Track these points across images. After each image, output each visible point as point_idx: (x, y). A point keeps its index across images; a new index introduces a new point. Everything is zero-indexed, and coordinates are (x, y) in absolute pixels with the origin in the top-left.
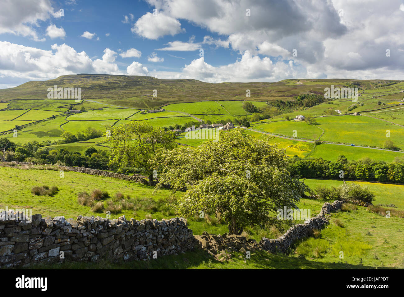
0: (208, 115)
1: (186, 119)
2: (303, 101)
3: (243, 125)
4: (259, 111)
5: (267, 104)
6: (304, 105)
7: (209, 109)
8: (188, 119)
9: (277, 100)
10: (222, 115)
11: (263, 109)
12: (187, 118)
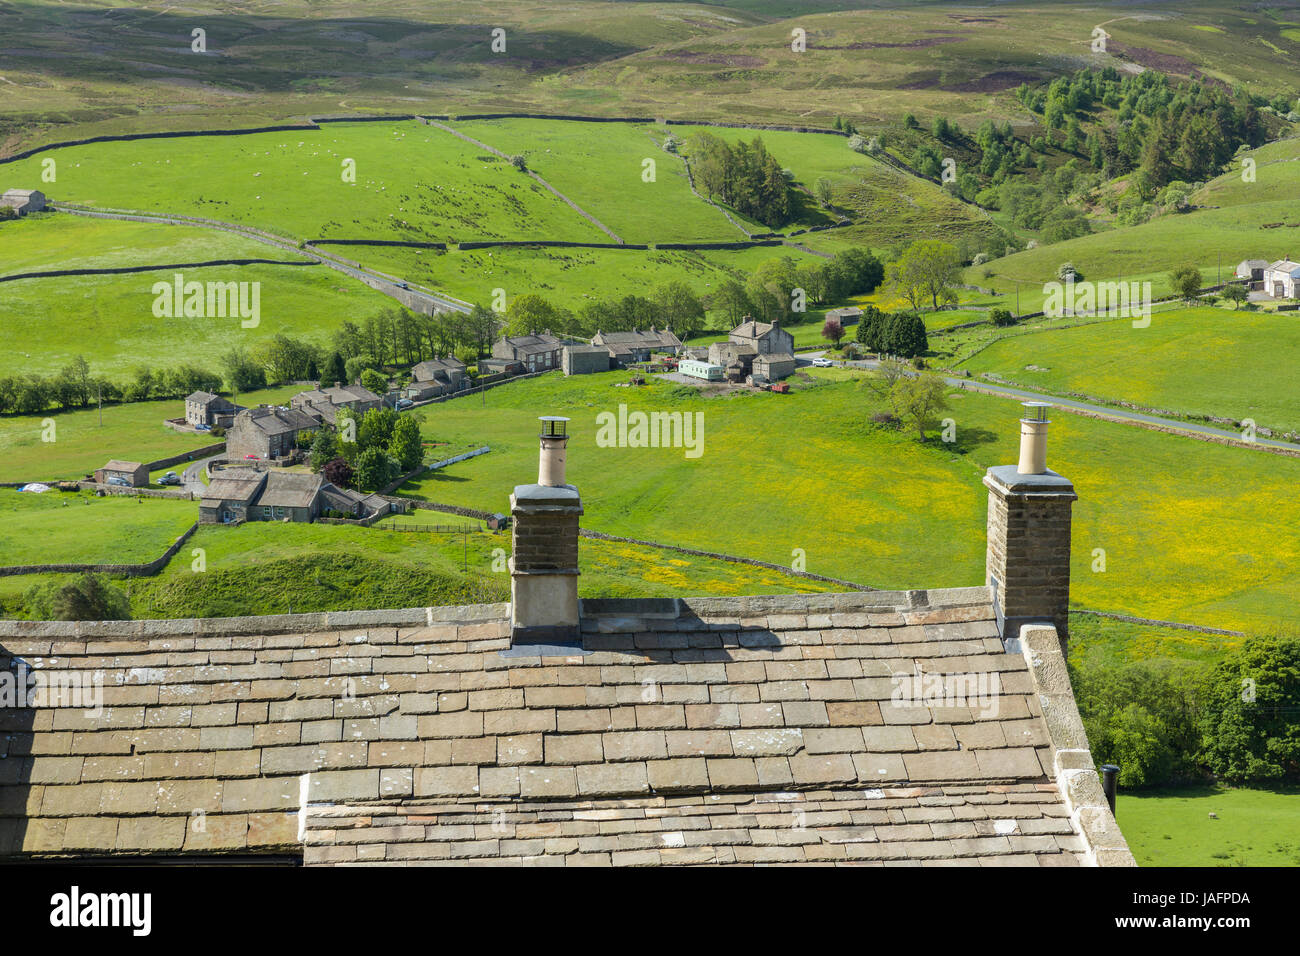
0: (453, 250)
1: (289, 285)
2: (1086, 128)
3: (861, 339)
4: (820, 208)
5: (864, 152)
6: (1145, 167)
7: (424, 190)
8: (309, 282)
9: (912, 122)
10: (566, 252)
11: (853, 193)
12: (292, 277)
